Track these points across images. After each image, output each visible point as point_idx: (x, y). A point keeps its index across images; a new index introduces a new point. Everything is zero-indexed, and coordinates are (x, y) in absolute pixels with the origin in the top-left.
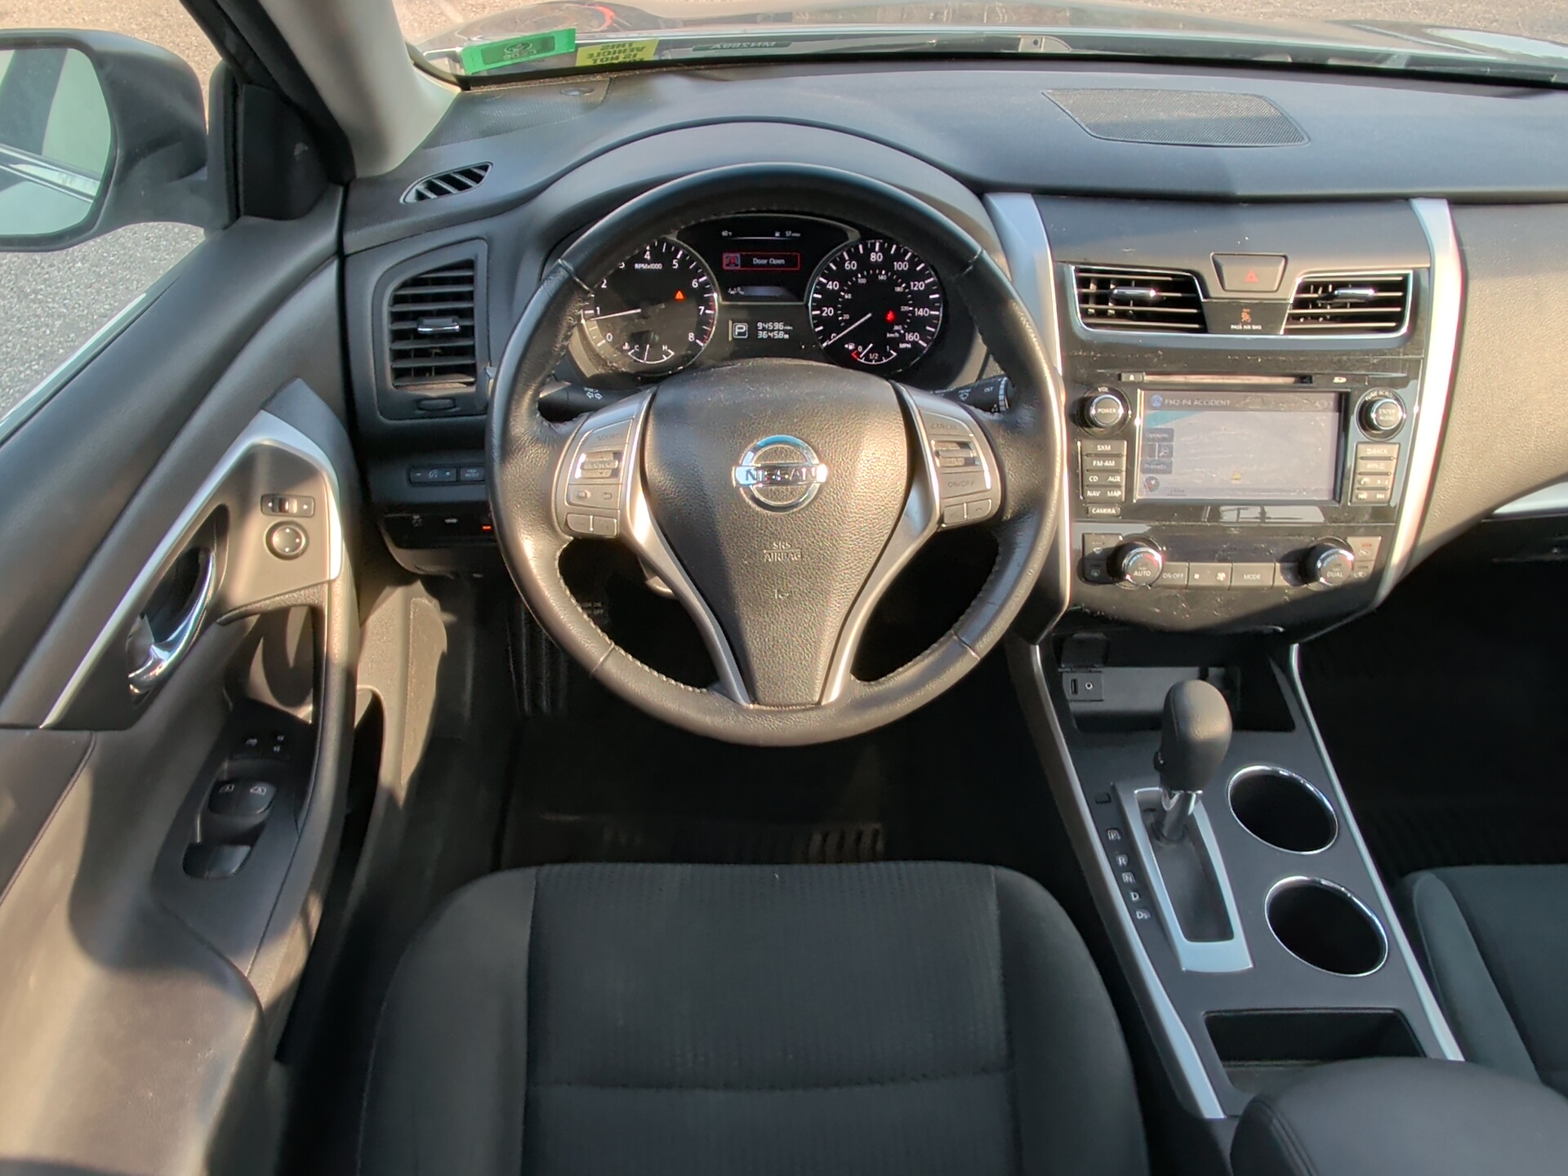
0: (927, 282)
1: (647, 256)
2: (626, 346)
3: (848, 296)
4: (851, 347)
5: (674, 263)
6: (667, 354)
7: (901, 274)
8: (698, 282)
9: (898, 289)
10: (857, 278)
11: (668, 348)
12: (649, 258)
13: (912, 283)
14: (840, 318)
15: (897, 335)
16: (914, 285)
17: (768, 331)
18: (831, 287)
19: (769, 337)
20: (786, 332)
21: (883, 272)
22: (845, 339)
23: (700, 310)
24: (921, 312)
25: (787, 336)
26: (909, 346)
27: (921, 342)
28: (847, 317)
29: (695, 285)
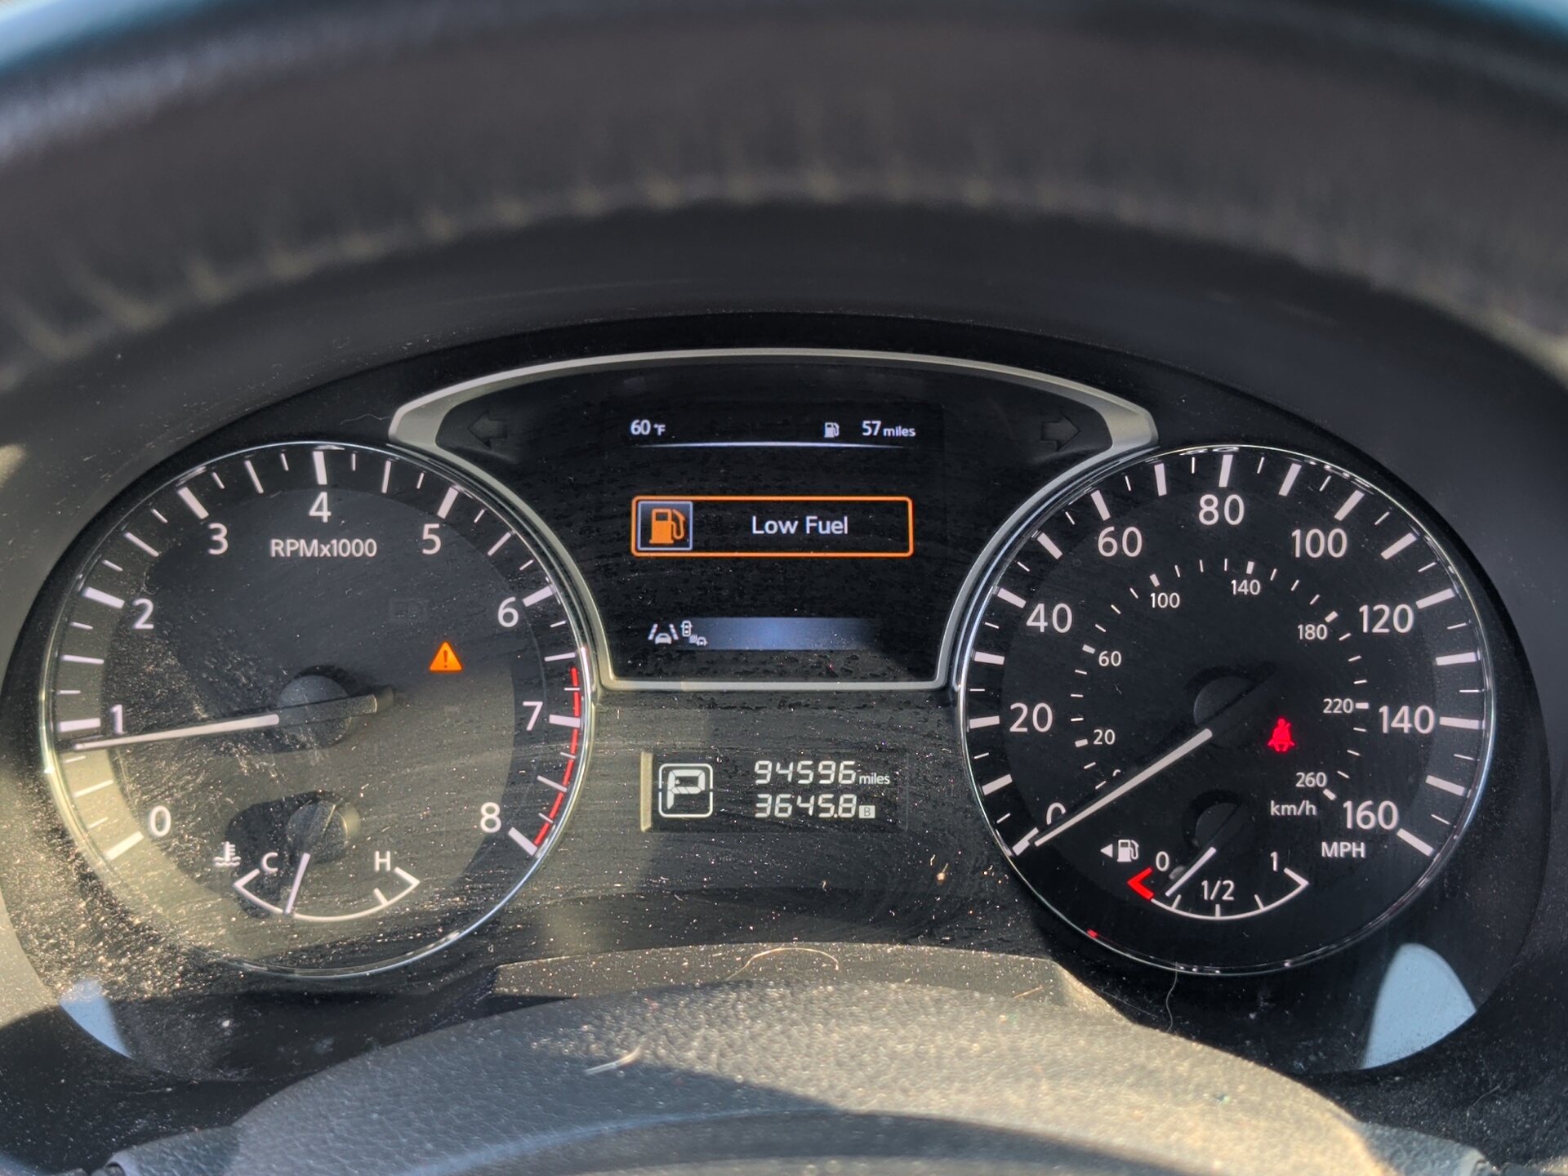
0: (1422, 604)
1: (321, 508)
2: (228, 856)
3: (1110, 659)
4: (1127, 852)
5: (426, 536)
6: (391, 884)
7: (1319, 572)
8: (518, 605)
9: (1311, 632)
10: (1146, 590)
11: (395, 862)
12: (325, 514)
13: (1364, 609)
14: (1082, 742)
15: (1308, 807)
16: (1375, 617)
17: (795, 789)
18: (1042, 625)
19: (799, 812)
20: (865, 795)
21: (1250, 567)
22: (1109, 825)
23: (527, 713)
24: (1403, 720)
25: (868, 812)
26: (1359, 850)
27: (1404, 835)
28: (1106, 736)
29: (508, 617)
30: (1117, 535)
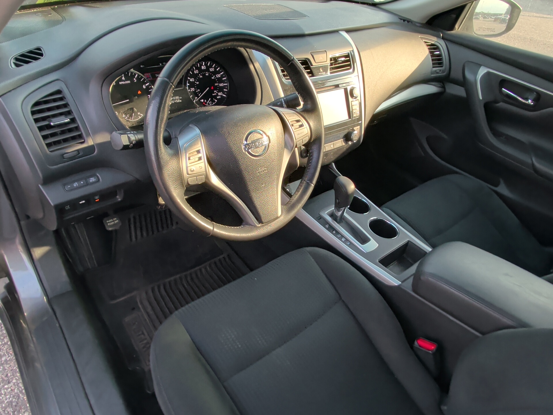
0: (221, 74)
1: (123, 78)
2: (124, 116)
3: (198, 83)
4: (202, 101)
5: (134, 80)
6: (140, 116)
7: (212, 72)
8: (145, 86)
9: (213, 78)
10: (199, 76)
11: (140, 113)
12: (124, 79)
13: (216, 75)
14: (197, 91)
15: (216, 94)
16: (217, 76)
17: (174, 100)
18: (191, 80)
19: (175, 102)
20: (180, 99)
21: (207, 73)
22: (201, 99)
23: (149, 96)
24: (221, 85)
25: (181, 101)
26: (220, 97)
27: (223, 95)
28: (199, 90)
29: (144, 87)
30: (196, 71)
